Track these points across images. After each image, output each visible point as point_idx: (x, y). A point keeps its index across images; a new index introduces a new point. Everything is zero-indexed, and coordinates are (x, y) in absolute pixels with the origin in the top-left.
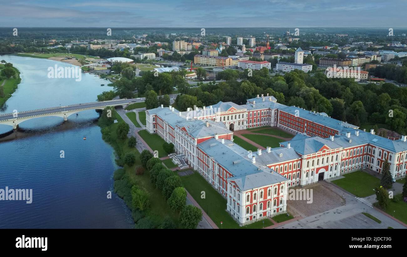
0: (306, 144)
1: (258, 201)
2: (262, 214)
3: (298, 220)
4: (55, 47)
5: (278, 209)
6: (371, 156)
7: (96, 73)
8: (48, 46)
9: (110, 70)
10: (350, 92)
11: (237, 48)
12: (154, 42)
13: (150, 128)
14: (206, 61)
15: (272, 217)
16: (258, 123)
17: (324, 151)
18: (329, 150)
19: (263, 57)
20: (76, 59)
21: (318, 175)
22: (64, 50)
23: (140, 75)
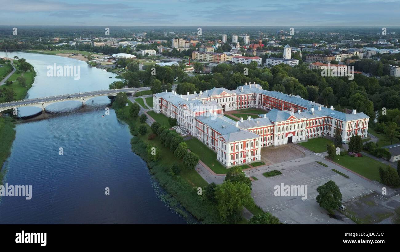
0: (278, 115)
1: (239, 151)
2: (243, 161)
3: (268, 166)
4: (60, 44)
5: (254, 158)
6: (330, 125)
7: (103, 67)
8: (53, 43)
9: (115, 65)
10: (325, 81)
11: (232, 45)
12: (154, 40)
13: (156, 109)
14: (203, 57)
15: (250, 163)
16: (246, 105)
17: (292, 120)
18: (295, 120)
19: (255, 54)
20: (82, 55)
21: (287, 138)
22: (68, 47)
23: (143, 68)
